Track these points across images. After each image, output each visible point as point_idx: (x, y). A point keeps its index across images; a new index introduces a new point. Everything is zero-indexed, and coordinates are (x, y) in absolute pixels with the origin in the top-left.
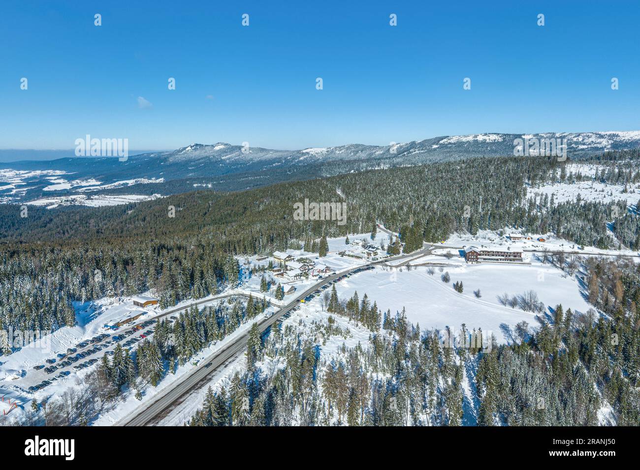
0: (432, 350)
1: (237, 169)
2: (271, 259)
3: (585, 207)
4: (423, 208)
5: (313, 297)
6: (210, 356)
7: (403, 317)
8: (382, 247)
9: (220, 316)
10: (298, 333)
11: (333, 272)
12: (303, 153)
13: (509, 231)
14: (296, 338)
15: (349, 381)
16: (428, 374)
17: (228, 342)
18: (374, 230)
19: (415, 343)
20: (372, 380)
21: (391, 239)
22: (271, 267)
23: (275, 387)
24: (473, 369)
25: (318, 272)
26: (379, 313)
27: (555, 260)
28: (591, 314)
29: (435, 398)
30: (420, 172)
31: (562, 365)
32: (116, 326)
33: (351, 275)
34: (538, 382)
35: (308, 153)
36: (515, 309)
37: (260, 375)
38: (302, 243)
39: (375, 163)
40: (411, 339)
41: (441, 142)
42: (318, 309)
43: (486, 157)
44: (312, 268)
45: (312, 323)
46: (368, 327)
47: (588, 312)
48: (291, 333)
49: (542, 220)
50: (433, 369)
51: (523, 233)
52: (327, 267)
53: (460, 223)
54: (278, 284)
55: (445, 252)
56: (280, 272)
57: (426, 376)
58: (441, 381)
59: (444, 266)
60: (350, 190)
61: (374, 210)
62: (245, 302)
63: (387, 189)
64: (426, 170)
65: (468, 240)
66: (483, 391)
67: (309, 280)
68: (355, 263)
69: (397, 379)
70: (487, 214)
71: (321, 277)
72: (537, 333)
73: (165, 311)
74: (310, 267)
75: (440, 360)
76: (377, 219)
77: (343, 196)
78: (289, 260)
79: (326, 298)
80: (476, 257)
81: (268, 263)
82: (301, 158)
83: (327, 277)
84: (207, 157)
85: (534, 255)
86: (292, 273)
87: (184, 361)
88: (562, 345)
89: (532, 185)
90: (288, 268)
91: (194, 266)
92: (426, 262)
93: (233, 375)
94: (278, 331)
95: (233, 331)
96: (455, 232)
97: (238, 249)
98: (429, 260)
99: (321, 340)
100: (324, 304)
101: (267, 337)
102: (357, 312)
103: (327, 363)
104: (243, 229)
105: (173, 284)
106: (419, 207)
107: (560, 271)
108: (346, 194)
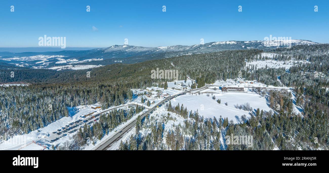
0: (208, 126)
1: (131, 55)
2: (145, 90)
3: (269, 70)
4: (205, 70)
5: (162, 105)
6: (121, 128)
7: (197, 113)
8: (189, 86)
9: (125, 112)
10: (156, 119)
11: (170, 96)
12: (158, 49)
13: (239, 79)
14: (155, 121)
15: (176, 138)
16: (207, 135)
17: (129, 123)
18: (186, 79)
19: (202, 123)
20: (185, 138)
21: (193, 83)
22: (145, 93)
23: (147, 140)
24: (224, 133)
25: (164, 95)
26: (187, 111)
27: (257, 91)
28: (271, 112)
29: (210, 145)
30: (204, 56)
31: (259, 132)
32: (85, 117)
33: (177, 96)
35: (160, 49)
36: (241, 110)
37: (141, 136)
38: (158, 84)
39: (186, 52)
40: (200, 122)
41: (212, 44)
42: (164, 110)
43: (230, 50)
45: (162, 115)
46: (183, 117)
47: (269, 111)
48: (153, 119)
49: (252, 75)
50: (209, 133)
51: (244, 80)
52: (167, 94)
53: (219, 76)
54: (148, 100)
55: (213, 87)
56: (149, 96)
58: (212, 138)
59: (213, 93)
60: (176, 63)
61: (186, 71)
62: (135, 107)
63: (191, 63)
64: (206, 55)
65: (223, 83)
67: (160, 98)
68: (178, 92)
69: (195, 137)
70: (230, 73)
71: (165, 97)
72: (250, 119)
73: (104, 111)
74: (161, 93)
75: (211, 130)
76: (187, 75)
77: (174, 66)
78: (152, 91)
79: (167, 105)
80: (226, 89)
81: (144, 92)
82: (157, 51)
83: (167, 98)
84: (120, 50)
85: (249, 89)
86: (153, 96)
87: (111, 130)
88: (259, 124)
89: (248, 61)
90: (152, 94)
91: (115, 93)
92: (206, 92)
93: (131, 136)
94: (148, 118)
95: (131, 119)
96: (218, 80)
97: (132, 87)
98: (207, 91)
99: (165, 122)
100: (166, 108)
101: (144, 121)
102: (179, 111)
103: (167, 131)
104: (134, 79)
105: (107, 100)
106: (203, 70)
107: (259, 95)
108: (175, 65)
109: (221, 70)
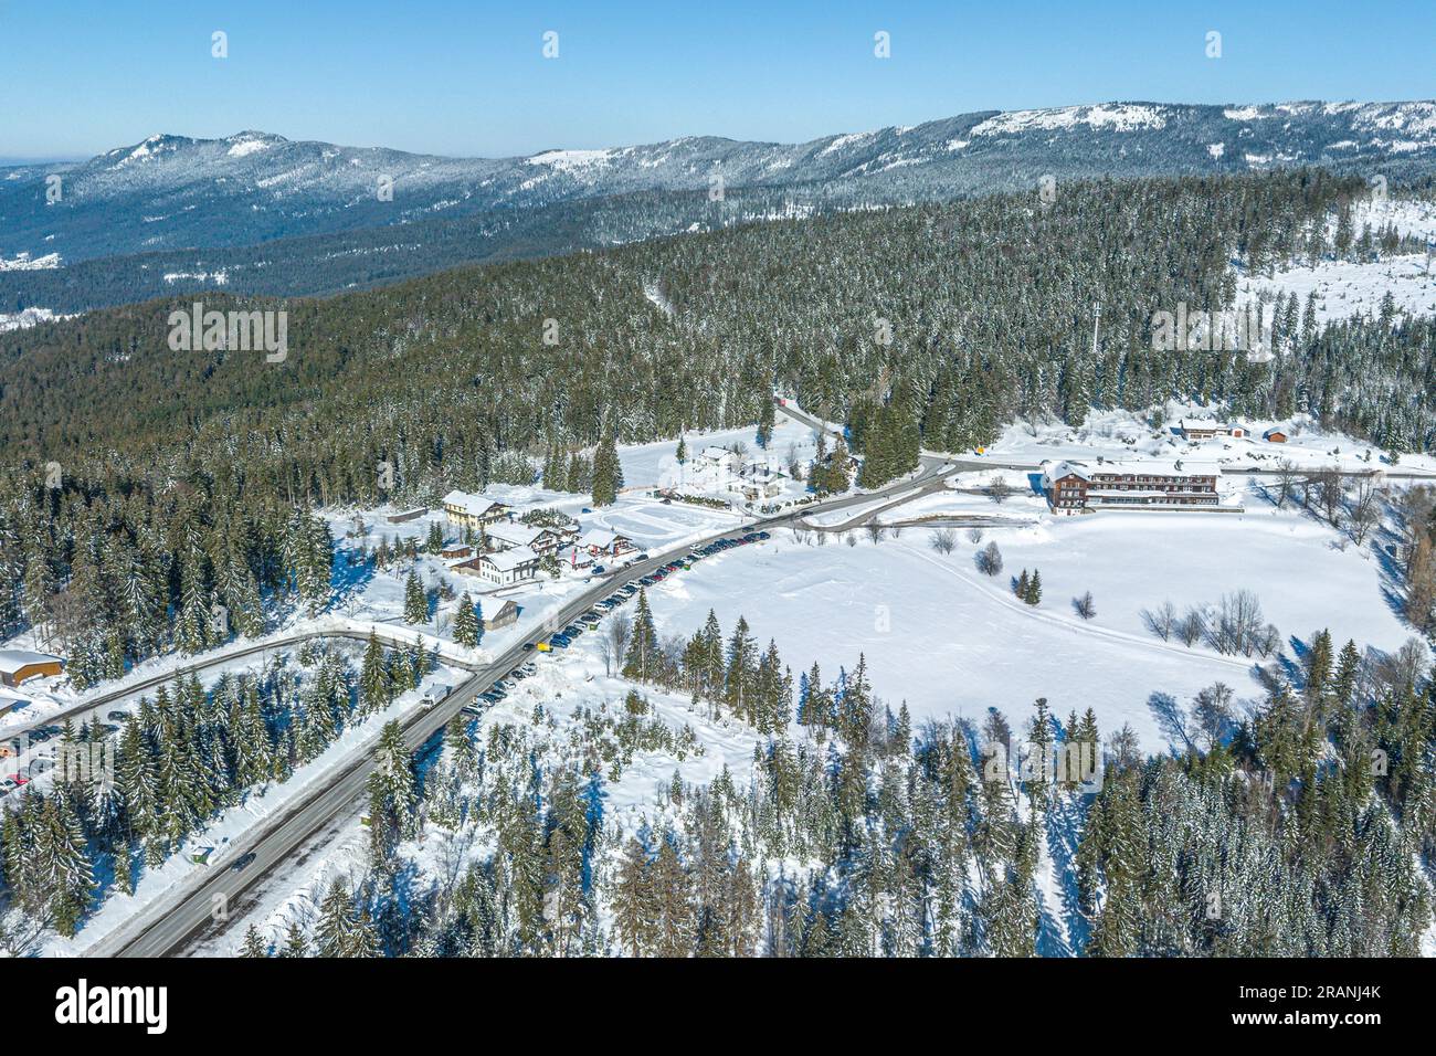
0: (946, 780)
1: (309, 221)
2: (437, 516)
3: (1403, 333)
4: (920, 343)
5: (575, 632)
6: (247, 833)
7: (858, 686)
8: (794, 471)
9: (275, 703)
10: (529, 747)
11: (640, 553)
12: (532, 167)
13: (1180, 411)
14: (524, 763)
15: (694, 888)
16: (935, 855)
17: (305, 784)
18: (767, 418)
19: (896, 761)
20: (764, 881)
21: (821, 444)
22: (437, 541)
23: (463, 916)
24: (1069, 832)
25: (591, 553)
26: (784, 675)
27: (1314, 496)
29: (957, 924)
30: (911, 229)
31: (1325, 809)
33: (695, 559)
34: (1257, 860)
35: (547, 167)
36: (1192, 649)
37: (414, 884)
38: (537, 463)
39: (766, 198)
40: (882, 750)
41: (977, 130)
42: (592, 671)
43: (1115, 178)
44: (571, 543)
45: (577, 716)
46: (752, 719)
48: (509, 748)
49: (1279, 376)
50: (949, 837)
51: (1221, 417)
52: (619, 538)
53: (1032, 389)
54: (464, 594)
55: (986, 479)
56: (466, 559)
57: (928, 858)
58: (975, 873)
59: (985, 523)
60: (688, 290)
61: (767, 350)
62: (355, 656)
63: (805, 284)
64: (929, 222)
65: (1056, 443)
66: (1099, 896)
67: (562, 579)
68: (708, 521)
69: (842, 873)
70: (1114, 359)
71: (599, 570)
72: (1258, 719)
73: (90, 695)
74: (565, 539)
75: (970, 811)
76: (776, 382)
77: (666, 308)
78: (496, 518)
79: (619, 634)
80: (1082, 493)
81: (428, 528)
82: (527, 185)
83: (619, 570)
84: (205, 180)
85: (1253, 483)
87: (161, 853)
88: (1327, 750)
89: (1253, 268)
90: (495, 543)
91: (179, 547)
92: (933, 513)
93: (327, 888)
94: (467, 745)
95: (322, 751)
96: (1017, 419)
97: (324, 488)
98: (938, 507)
99: (606, 768)
100: (613, 655)
101: (434, 762)
102: (718, 676)
103: (627, 837)
104: (341, 421)
105: (113, 608)
106: (906, 343)
107: (1327, 531)
108: (675, 303)
109: (1044, 341)
